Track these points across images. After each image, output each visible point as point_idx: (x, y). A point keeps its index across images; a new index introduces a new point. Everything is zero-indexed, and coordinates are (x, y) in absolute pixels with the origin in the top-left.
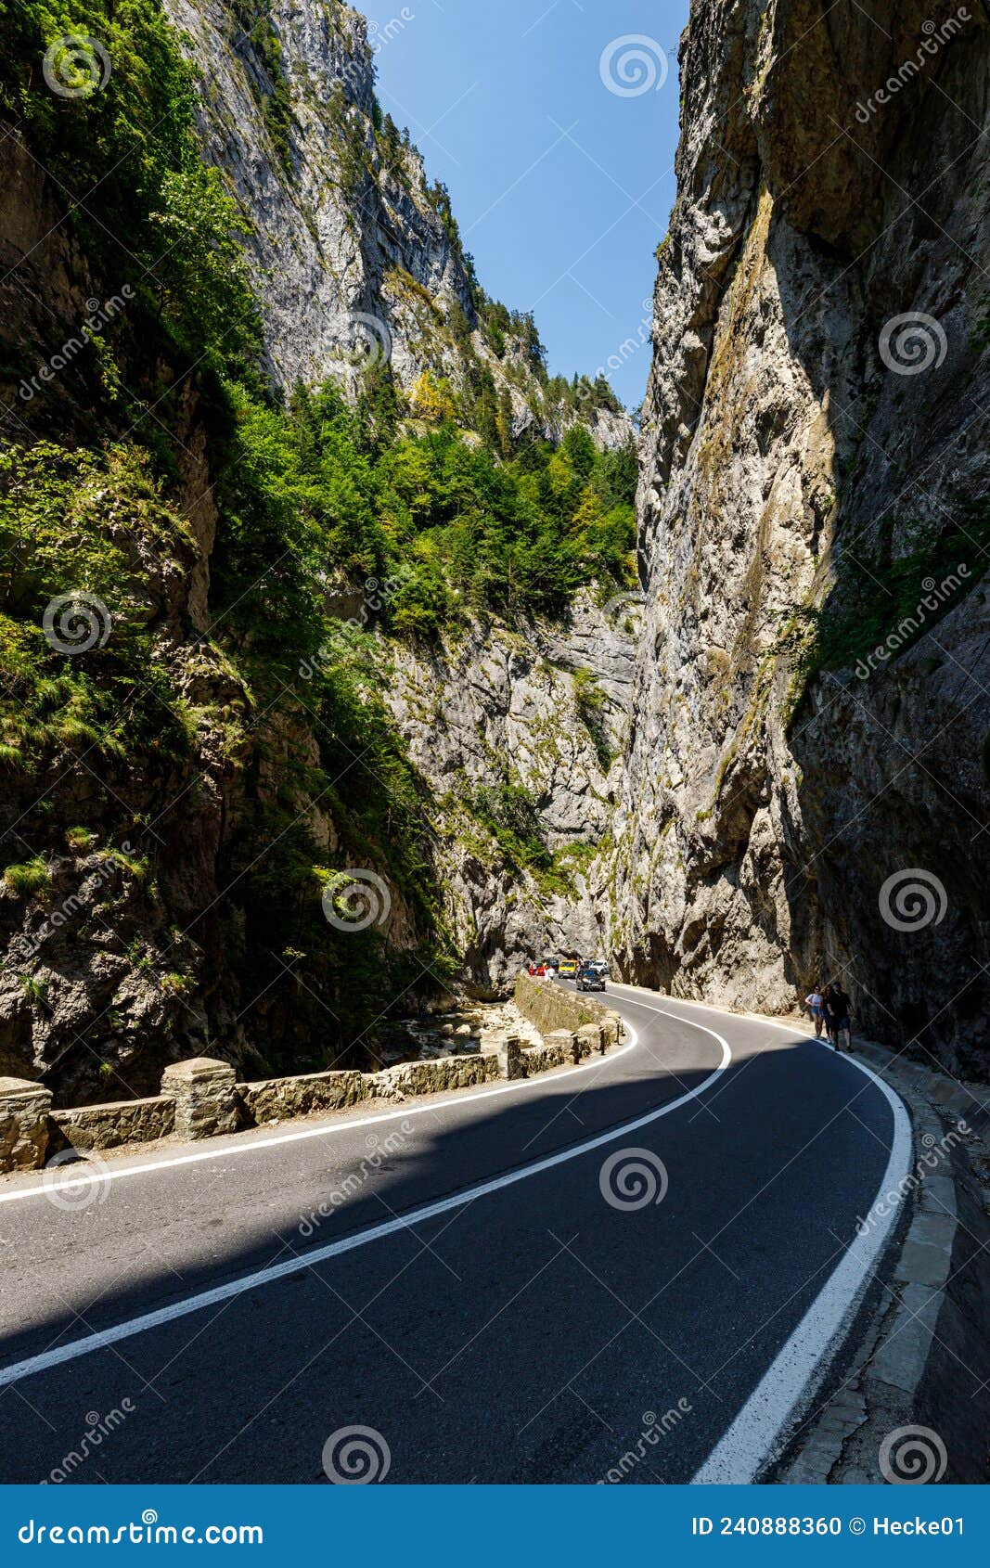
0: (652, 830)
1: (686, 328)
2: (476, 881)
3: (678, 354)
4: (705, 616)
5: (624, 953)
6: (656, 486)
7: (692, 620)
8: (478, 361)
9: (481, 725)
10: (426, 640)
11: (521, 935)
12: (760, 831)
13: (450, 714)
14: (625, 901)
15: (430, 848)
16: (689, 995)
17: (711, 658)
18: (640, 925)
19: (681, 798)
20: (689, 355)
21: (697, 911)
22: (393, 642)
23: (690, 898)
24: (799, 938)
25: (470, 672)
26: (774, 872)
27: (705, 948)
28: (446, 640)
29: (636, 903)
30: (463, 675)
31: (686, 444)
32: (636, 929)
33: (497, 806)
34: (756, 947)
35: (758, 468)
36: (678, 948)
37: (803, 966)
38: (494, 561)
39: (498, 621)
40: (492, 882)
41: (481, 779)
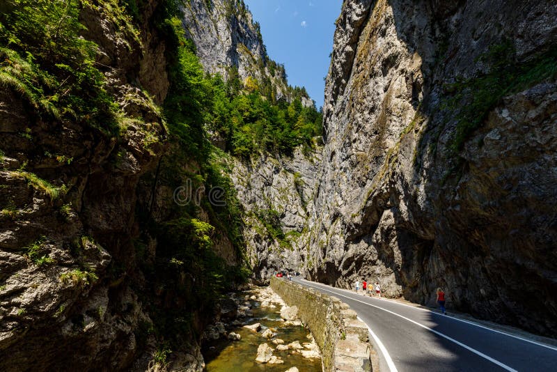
0: (328, 224)
1: (347, 44)
2: (258, 242)
3: (343, 54)
4: (354, 141)
5: (313, 270)
6: (331, 102)
7: (349, 143)
8: (266, 76)
9: (263, 189)
10: (245, 158)
11: (273, 262)
12: (386, 219)
13: (252, 184)
14: (314, 250)
15: (243, 230)
16: (344, 287)
17: (357, 156)
18: (322, 259)
19: (343, 210)
20: (348, 54)
21: (350, 253)
22: (234, 158)
23: (346, 249)
24: (407, 265)
25: (260, 171)
26: (393, 236)
27: (353, 269)
28: (252, 159)
29: (320, 251)
30: (257, 171)
31: (344, 86)
32: (320, 260)
33: (267, 217)
34: (379, 268)
35: (382, 81)
36: (340, 268)
37: (409, 277)
38: (270, 135)
39: (270, 155)
40: (264, 243)
41: (261, 207)
